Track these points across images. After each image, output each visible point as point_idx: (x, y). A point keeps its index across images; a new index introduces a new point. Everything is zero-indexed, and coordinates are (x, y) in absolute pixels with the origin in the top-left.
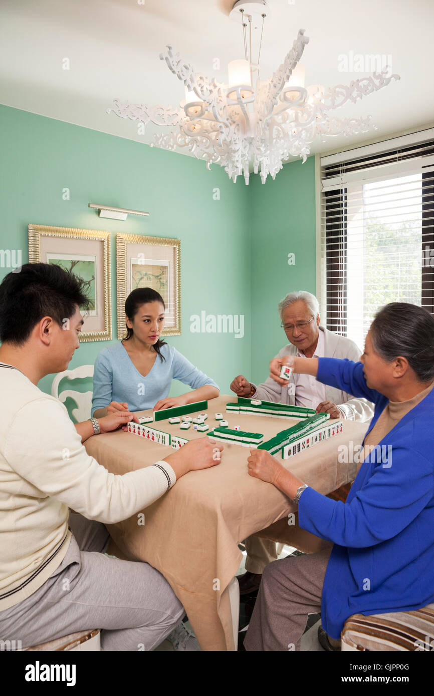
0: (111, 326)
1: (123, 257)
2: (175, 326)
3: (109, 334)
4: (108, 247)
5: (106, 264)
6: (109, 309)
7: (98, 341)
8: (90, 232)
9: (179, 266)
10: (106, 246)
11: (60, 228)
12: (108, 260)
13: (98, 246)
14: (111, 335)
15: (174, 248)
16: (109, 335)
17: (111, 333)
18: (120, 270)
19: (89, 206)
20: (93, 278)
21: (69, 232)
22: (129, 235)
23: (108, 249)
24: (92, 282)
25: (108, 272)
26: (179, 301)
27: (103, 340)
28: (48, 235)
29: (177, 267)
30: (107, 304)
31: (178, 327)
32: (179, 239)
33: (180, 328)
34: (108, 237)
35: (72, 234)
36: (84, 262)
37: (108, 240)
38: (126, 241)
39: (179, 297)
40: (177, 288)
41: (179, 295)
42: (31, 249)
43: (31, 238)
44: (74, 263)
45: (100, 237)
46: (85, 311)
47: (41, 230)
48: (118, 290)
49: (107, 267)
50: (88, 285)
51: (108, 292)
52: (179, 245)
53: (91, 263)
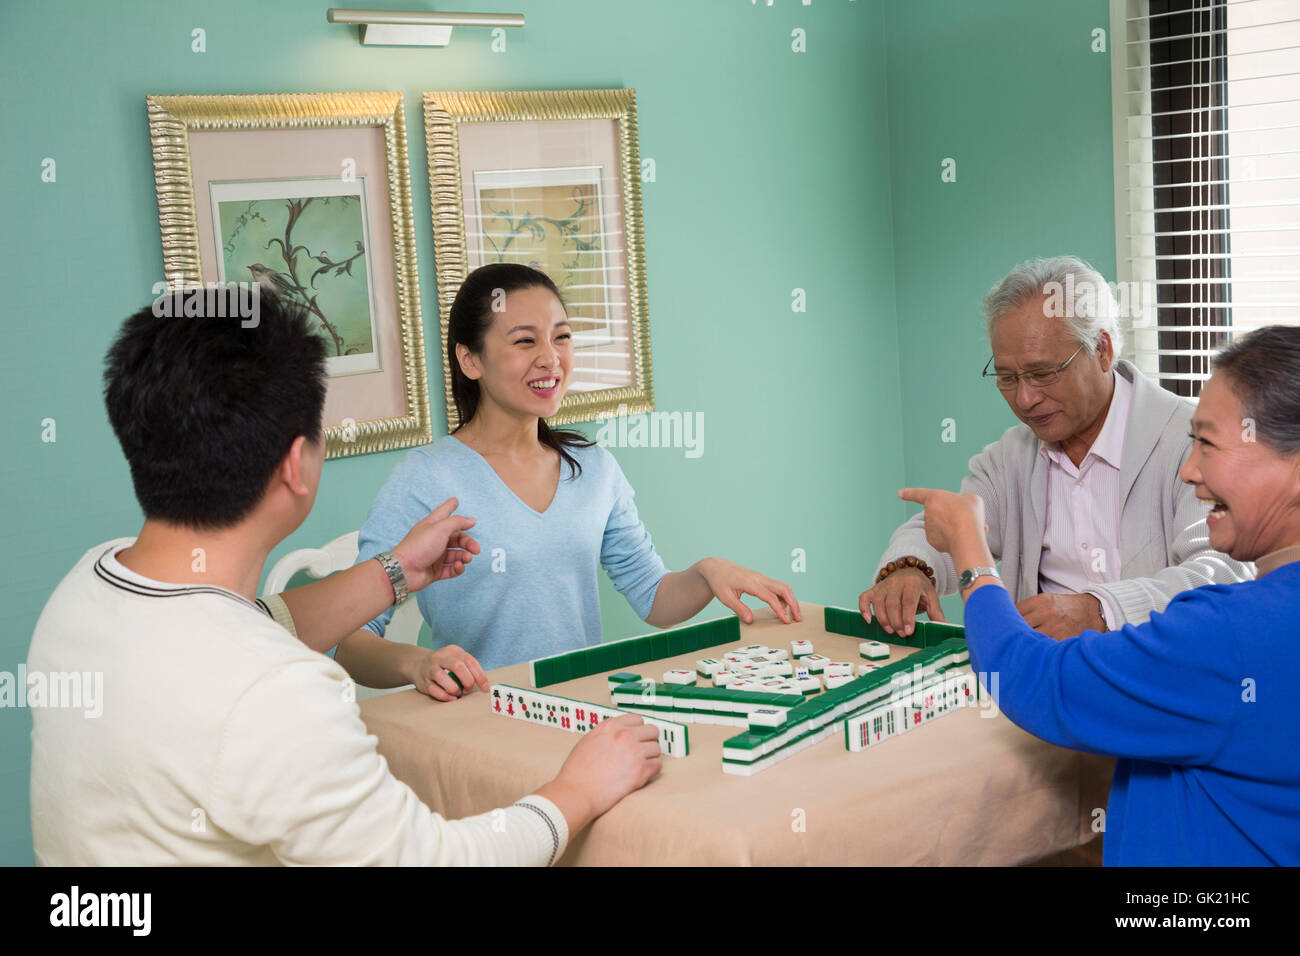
0: (427, 398)
1: (451, 170)
2: (634, 386)
3: (423, 424)
4: (399, 144)
5: (398, 200)
6: (416, 346)
7: (389, 450)
8: (340, 100)
9: (634, 180)
10: (394, 141)
11: (245, 98)
12: (402, 185)
13: (368, 138)
14: (429, 428)
15: (616, 121)
16: (420, 430)
17: (428, 420)
18: (443, 215)
19: (330, 20)
20: (361, 248)
21: (274, 109)
22: (462, 94)
23: (400, 152)
24: (354, 261)
25: (406, 226)
26: (642, 297)
27: (403, 445)
28: (211, 126)
29: (629, 186)
30: (410, 329)
31: (642, 386)
32: (628, 85)
33: (648, 388)
34: (398, 108)
35: (283, 115)
36: (327, 200)
37: (397, 122)
38: (455, 116)
39: (641, 286)
40: (633, 257)
41: (641, 278)
42: (164, 177)
43: (161, 141)
44: (296, 208)
45: (374, 112)
46: (342, 357)
47: (187, 111)
48: (440, 280)
49: (399, 208)
50: (346, 272)
51: (411, 291)
52: (632, 110)
53: (349, 202)
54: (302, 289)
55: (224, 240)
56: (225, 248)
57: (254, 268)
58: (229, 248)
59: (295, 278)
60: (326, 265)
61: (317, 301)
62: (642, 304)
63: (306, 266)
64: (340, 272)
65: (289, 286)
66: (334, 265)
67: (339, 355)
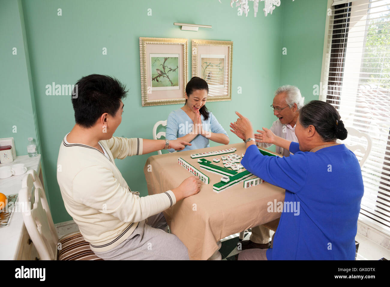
1: (196, 54)
2: (228, 96)
4: (186, 48)
5: (185, 59)
7: (180, 104)
8: (176, 40)
9: (231, 58)
10: (185, 48)
11: (158, 38)
12: (186, 56)
13: (180, 47)
15: (229, 47)
18: (193, 62)
19: (174, 25)
20: (178, 67)
21: (162, 41)
22: (199, 40)
23: (186, 50)
24: (176, 69)
25: (186, 63)
26: (231, 80)
28: (150, 43)
29: (230, 59)
32: (232, 41)
33: (230, 96)
34: (187, 42)
35: (164, 42)
36: (172, 58)
37: (186, 44)
38: (197, 44)
39: (231, 78)
40: (230, 72)
41: (231, 76)
42: (141, 52)
43: (141, 46)
44: (166, 59)
45: (182, 42)
46: (173, 87)
47: (146, 40)
48: (192, 74)
49: (185, 60)
50: (174, 71)
51: (186, 75)
52: (232, 45)
53: (176, 58)
54: (166, 74)
55: (152, 64)
56: (152, 66)
57: (157, 70)
58: (153, 66)
59: (165, 72)
60: (171, 70)
61: (169, 76)
62: (231, 81)
63: (167, 70)
64: (173, 71)
65: (163, 73)
66: (172, 70)
67: (172, 86)
